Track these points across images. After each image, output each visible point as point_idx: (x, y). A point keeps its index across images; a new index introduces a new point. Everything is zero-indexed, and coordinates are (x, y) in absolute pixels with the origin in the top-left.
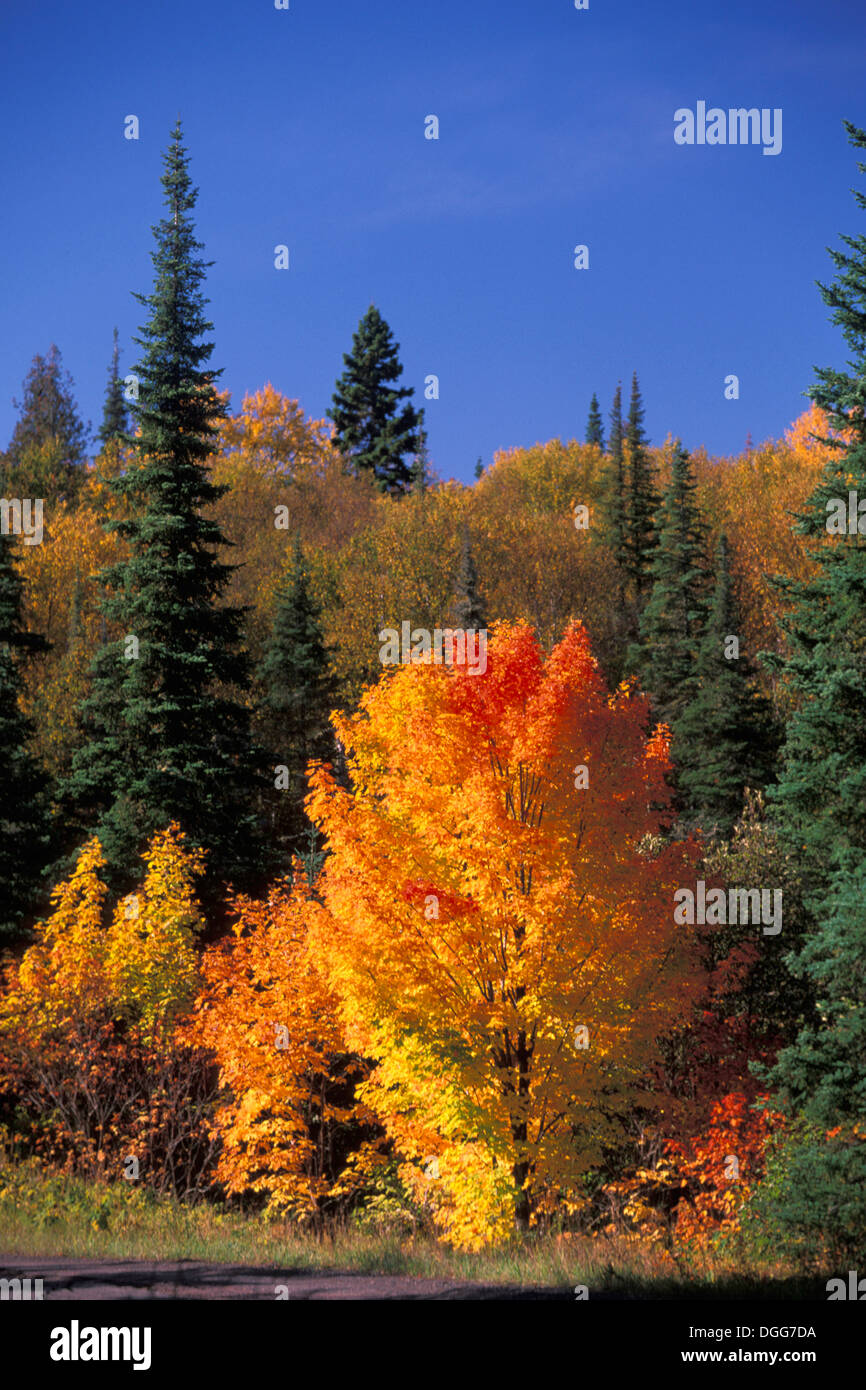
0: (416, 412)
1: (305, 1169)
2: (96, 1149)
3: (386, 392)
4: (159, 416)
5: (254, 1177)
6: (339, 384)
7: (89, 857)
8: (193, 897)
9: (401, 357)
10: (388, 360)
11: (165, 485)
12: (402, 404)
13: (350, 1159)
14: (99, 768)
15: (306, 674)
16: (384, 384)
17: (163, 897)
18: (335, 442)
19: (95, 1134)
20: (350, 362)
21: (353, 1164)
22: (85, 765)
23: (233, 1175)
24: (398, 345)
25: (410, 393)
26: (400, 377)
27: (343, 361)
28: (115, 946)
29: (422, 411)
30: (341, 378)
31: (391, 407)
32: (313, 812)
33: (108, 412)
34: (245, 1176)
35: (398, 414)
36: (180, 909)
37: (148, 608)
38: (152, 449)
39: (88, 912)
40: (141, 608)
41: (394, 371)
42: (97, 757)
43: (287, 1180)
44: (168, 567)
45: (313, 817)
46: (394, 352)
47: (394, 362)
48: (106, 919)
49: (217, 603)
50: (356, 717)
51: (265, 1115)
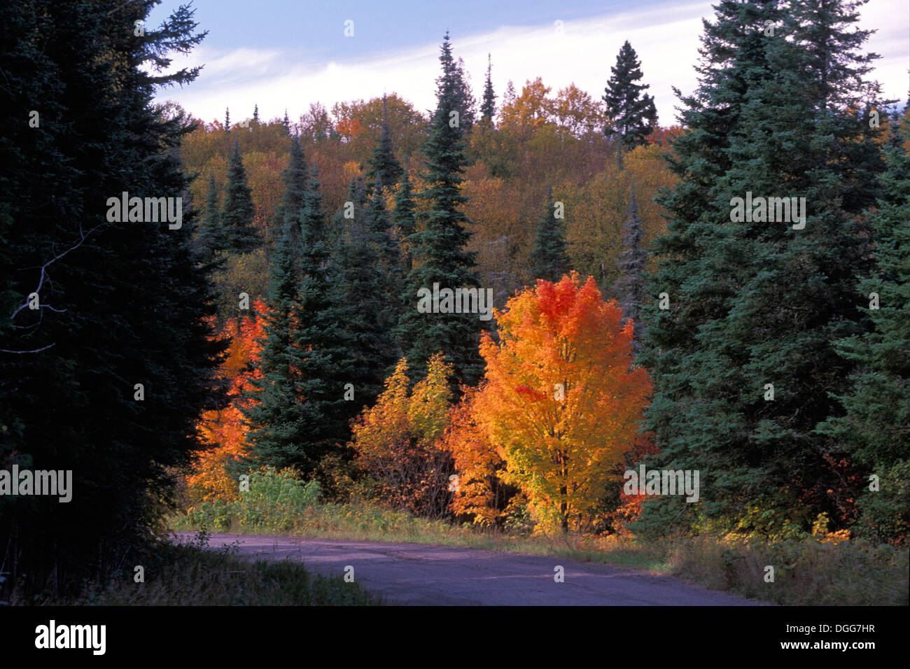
0: (650, 97)
1: (490, 505)
2: (401, 494)
3: (634, 86)
4: (438, 165)
5: (467, 507)
6: (608, 82)
7: (401, 366)
8: (447, 385)
9: (642, 69)
10: (635, 70)
11: (440, 198)
12: (642, 93)
13: (510, 501)
14: (412, 324)
15: (553, 257)
16: (633, 82)
17: (434, 384)
18: (607, 113)
19: (401, 489)
20: (613, 70)
21: (511, 503)
22: (404, 322)
23: (458, 508)
24: (641, 62)
25: (647, 87)
26: (642, 79)
27: (611, 70)
28: (412, 405)
29: (653, 97)
30: (610, 79)
31: (637, 95)
32: (482, 353)
33: (485, 97)
34: (463, 507)
35: (641, 98)
36: (442, 389)
37: (432, 253)
38: (433, 181)
39: (401, 391)
40: (429, 252)
41: (638, 75)
42: (411, 318)
43: (482, 510)
44: (442, 234)
45: (482, 355)
46: (638, 65)
47: (638, 71)
48: (409, 394)
49: (465, 250)
50: (504, 311)
51: (472, 481)
